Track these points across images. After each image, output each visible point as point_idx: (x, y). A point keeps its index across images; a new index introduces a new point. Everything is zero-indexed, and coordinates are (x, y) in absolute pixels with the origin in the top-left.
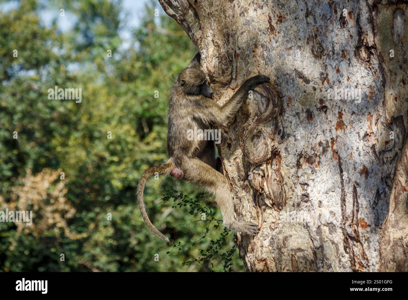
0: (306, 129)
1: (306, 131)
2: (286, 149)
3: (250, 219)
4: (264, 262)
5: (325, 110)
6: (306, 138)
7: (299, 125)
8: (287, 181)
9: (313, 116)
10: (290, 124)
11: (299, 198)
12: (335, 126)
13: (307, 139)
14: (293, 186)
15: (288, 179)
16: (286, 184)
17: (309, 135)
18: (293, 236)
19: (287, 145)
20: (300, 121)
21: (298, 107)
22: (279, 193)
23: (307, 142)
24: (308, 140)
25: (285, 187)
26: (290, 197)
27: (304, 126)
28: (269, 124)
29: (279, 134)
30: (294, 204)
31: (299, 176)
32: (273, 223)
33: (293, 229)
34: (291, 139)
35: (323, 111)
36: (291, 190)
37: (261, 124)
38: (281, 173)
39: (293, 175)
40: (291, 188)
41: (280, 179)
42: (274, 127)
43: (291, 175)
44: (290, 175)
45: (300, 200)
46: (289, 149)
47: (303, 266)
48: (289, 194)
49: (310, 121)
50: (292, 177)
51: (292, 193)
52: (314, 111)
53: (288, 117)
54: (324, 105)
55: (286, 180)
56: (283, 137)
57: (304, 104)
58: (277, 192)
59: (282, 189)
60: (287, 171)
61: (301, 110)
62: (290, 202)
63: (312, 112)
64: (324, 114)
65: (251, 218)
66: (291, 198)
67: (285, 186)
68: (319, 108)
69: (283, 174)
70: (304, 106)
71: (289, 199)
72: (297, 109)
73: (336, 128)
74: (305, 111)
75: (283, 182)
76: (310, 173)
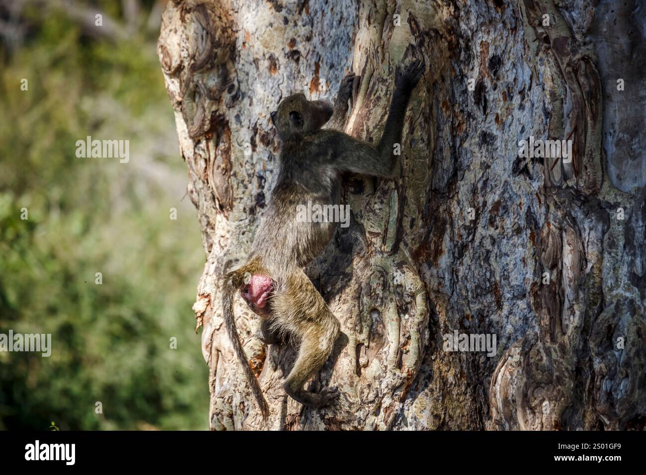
0: (265, 86)
1: (265, 91)
2: (238, 117)
3: (205, 228)
4: (207, 300)
5: (296, 57)
6: (265, 102)
7: (256, 79)
8: (238, 171)
9: (277, 66)
10: (247, 77)
11: (253, 199)
12: (309, 85)
13: (267, 104)
14: (247, 179)
15: (240, 167)
16: (235, 175)
17: (270, 98)
18: (240, 260)
19: (240, 111)
20: (258, 73)
21: (259, 49)
22: (224, 188)
23: (266, 109)
24: (268, 106)
25: (232, 180)
26: (239, 196)
27: (263, 81)
28: (211, 75)
29: (230, 92)
30: (245, 209)
31: (254, 163)
32: (222, 237)
33: (242, 249)
34: (246, 101)
35: (293, 58)
36: (242, 185)
37: (195, 73)
38: (230, 156)
39: (247, 161)
40: (243, 181)
41: (226, 166)
42: (220, 79)
43: (245, 161)
44: (243, 161)
45: (254, 203)
46: (242, 118)
47: (242, 311)
48: (238, 193)
49: (273, 74)
50: (246, 164)
51: (243, 189)
52: (280, 59)
53: (243, 65)
54: (295, 49)
55: (236, 168)
56: (235, 98)
57: (267, 46)
58: (222, 187)
59: (228, 183)
60: (240, 154)
61: (261, 54)
62: (240, 205)
63: (277, 59)
64: (294, 64)
65: (207, 225)
66: (241, 199)
67: (232, 178)
68: (287, 54)
69: (233, 159)
70: (267, 48)
71: (239, 200)
72: (257, 53)
73: (310, 89)
74: (267, 56)
75: (231, 170)
76: (267, 159)
